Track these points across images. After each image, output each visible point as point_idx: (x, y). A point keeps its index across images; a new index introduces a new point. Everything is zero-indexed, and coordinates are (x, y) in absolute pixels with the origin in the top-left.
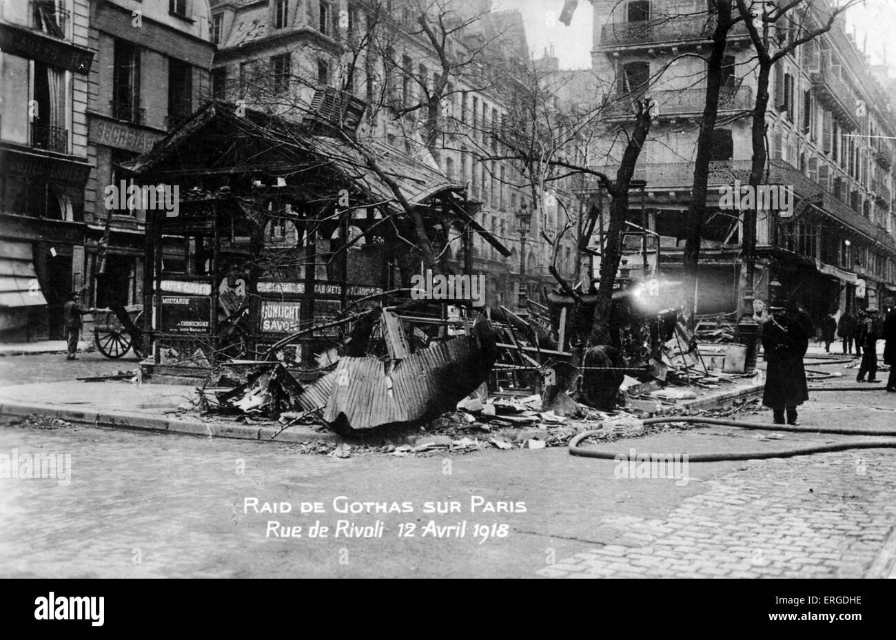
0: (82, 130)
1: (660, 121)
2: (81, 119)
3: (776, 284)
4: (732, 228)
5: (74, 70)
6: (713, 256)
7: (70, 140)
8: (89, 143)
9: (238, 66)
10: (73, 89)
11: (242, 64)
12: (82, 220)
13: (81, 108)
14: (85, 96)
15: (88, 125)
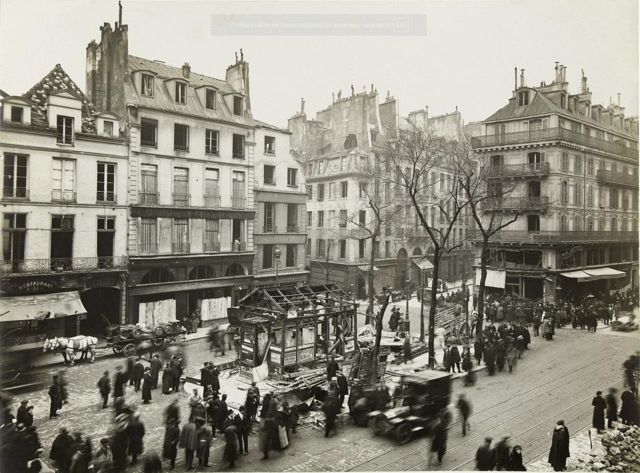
0: (252, 240)
1: (506, 211)
2: (251, 236)
3: (559, 288)
4: (539, 262)
5: (248, 219)
6: (530, 273)
7: (247, 245)
8: (254, 245)
9: (328, 184)
10: (248, 226)
11: (330, 184)
12: (251, 274)
13: (251, 232)
14: (253, 227)
15: (254, 238)
